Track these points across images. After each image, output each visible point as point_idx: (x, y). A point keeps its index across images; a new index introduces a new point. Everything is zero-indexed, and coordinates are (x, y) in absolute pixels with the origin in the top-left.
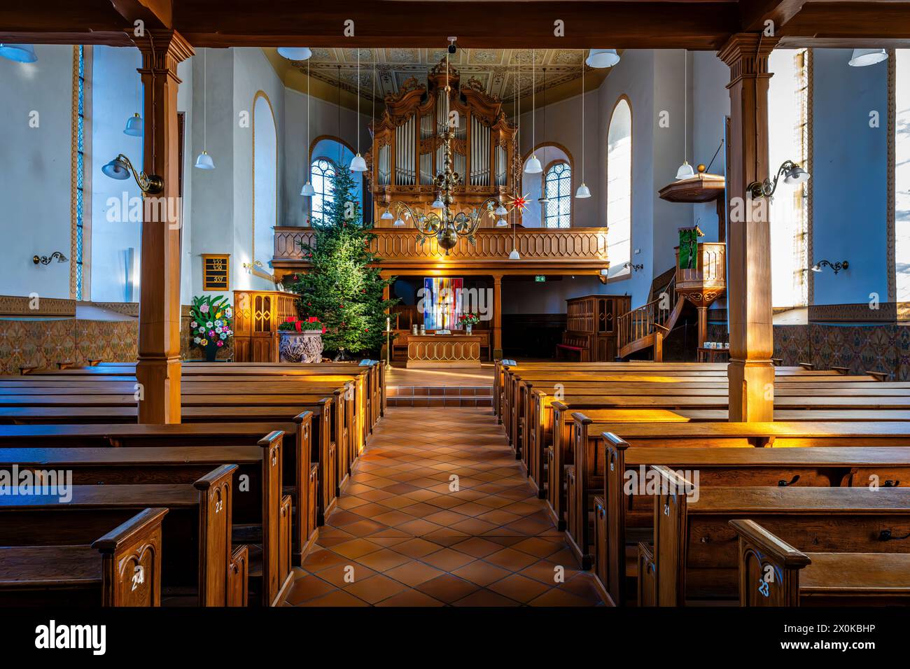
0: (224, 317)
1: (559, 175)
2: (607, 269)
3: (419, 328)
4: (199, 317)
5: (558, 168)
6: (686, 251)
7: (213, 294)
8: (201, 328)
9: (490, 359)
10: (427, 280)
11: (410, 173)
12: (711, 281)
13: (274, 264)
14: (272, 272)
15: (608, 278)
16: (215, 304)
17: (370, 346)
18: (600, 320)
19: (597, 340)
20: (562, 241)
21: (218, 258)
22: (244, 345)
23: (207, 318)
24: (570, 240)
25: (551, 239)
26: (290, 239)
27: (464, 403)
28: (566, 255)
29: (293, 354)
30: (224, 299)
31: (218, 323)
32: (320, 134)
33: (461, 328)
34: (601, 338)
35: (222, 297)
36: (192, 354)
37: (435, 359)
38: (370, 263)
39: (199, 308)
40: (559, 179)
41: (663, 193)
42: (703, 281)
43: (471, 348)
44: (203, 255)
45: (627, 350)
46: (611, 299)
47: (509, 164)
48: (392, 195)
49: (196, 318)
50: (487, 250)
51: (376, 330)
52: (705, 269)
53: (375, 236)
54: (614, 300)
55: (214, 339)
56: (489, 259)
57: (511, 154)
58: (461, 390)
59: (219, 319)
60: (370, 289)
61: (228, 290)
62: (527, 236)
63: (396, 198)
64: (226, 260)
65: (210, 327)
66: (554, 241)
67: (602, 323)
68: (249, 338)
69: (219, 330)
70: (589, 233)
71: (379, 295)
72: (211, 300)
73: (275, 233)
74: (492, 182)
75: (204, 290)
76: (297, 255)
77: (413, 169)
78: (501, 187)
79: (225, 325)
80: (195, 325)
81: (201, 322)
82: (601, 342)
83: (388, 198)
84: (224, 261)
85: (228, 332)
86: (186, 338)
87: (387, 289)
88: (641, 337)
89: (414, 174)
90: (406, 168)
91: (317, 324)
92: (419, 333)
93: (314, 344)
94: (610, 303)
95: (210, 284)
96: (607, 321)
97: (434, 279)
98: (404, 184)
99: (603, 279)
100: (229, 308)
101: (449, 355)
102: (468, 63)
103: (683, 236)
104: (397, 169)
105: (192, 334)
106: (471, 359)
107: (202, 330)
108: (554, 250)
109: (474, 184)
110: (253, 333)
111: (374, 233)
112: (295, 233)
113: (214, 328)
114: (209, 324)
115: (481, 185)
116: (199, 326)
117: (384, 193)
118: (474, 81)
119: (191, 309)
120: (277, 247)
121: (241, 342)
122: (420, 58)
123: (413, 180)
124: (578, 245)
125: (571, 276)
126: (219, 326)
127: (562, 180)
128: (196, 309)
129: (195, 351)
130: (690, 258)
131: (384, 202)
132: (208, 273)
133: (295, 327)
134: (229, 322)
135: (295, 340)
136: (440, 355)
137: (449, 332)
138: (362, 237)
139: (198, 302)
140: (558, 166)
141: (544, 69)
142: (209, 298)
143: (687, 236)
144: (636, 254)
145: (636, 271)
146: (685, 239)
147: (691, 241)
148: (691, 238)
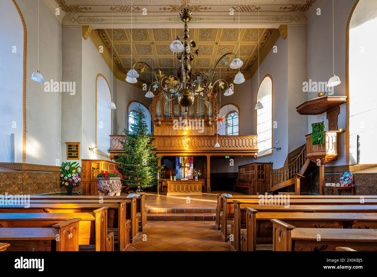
0: (77, 172)
1: (233, 117)
2: (257, 152)
3: (173, 178)
4: (64, 172)
5: (232, 115)
6: (316, 135)
7: (72, 161)
8: (65, 177)
9: (205, 191)
10: (177, 158)
11: (169, 112)
12: (331, 151)
13: (110, 151)
14: (109, 154)
15: (258, 156)
16: (73, 166)
17: (151, 186)
18: (258, 174)
19: (257, 183)
20: (237, 141)
21: (74, 144)
22: (87, 185)
23: (69, 173)
24: (240, 140)
25: (232, 140)
26: (117, 141)
27: (196, 219)
28: (239, 147)
29: (104, 189)
30: (77, 164)
31: (74, 175)
32: (132, 99)
33: (192, 178)
34: (259, 182)
35: (76, 162)
36: (62, 189)
37: (180, 191)
38: (151, 150)
39: (65, 168)
40: (233, 119)
41: (298, 109)
42: (325, 151)
43: (197, 187)
44: (67, 143)
45: (276, 187)
46: (263, 164)
47: (213, 108)
48: (162, 121)
49: (63, 172)
50: (204, 144)
51: (153, 178)
52: (327, 144)
53: (154, 139)
54: (264, 165)
55: (71, 183)
56: (205, 148)
57: (214, 104)
58: (194, 210)
59: (74, 173)
60: (151, 161)
61: (79, 159)
62: (222, 139)
63: (163, 123)
64: (78, 145)
65: (70, 177)
66: (234, 141)
67: (259, 176)
68: (89, 182)
69: (74, 178)
70: (249, 137)
71: (155, 163)
72: (70, 164)
73: (111, 138)
74: (206, 116)
75: (67, 159)
76: (120, 146)
77: (171, 111)
78: (210, 118)
79: (77, 175)
80: (62, 175)
81: (66, 174)
82: (259, 184)
83: (160, 123)
84: (77, 146)
85: (79, 179)
86: (58, 182)
87: (159, 161)
88: (284, 181)
89: (171, 113)
90: (168, 110)
91: (117, 174)
92: (173, 180)
93: (115, 184)
94: (263, 166)
95: (70, 156)
96: (262, 174)
97: (180, 157)
98: (167, 117)
99: (255, 157)
100: (79, 168)
101: (187, 190)
102: (195, 68)
103: (314, 128)
104: (164, 111)
105: (61, 180)
106: (197, 191)
107: (66, 178)
108: (234, 145)
109: (198, 117)
110: (91, 180)
111: (154, 138)
112: (119, 138)
113: (71, 177)
114: (69, 176)
115: (201, 117)
116: (64, 176)
117: (158, 121)
118: (198, 73)
119: (61, 168)
120: (111, 144)
121: (85, 184)
122: (174, 64)
123: (171, 115)
124: (244, 142)
125: (241, 156)
126: (74, 177)
127: (234, 119)
128: (63, 168)
129: (63, 188)
130: (319, 139)
131: (158, 125)
132: (69, 151)
133: (104, 176)
134: (79, 174)
135: (105, 182)
136: (183, 189)
137: (187, 179)
138: (147, 138)
139: (64, 165)
140: (232, 114)
141: (228, 70)
142: (69, 163)
143: (317, 127)
144: (276, 143)
145: (277, 151)
146: (316, 129)
147: (320, 130)
148: (320, 128)
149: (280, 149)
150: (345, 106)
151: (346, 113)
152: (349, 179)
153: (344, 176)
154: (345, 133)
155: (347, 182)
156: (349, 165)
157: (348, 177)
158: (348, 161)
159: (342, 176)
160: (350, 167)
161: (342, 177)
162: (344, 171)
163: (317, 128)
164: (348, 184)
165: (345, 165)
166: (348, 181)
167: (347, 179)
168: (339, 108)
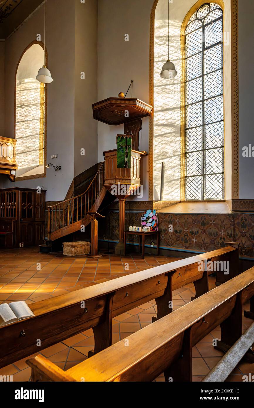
2: (15, 170)
6: (122, 154)
15: (17, 177)
18: (22, 209)
19: (19, 225)
34: (23, 224)
42: (130, 179)
45: (59, 234)
46: (29, 192)
52: (131, 170)
54: (33, 193)
67: (23, 212)
82: (23, 227)
94: (30, 195)
96: (28, 209)
99: (12, 178)
103: (120, 141)
130: (126, 159)
143: (124, 141)
144: (52, 158)
145: (56, 170)
146: (122, 144)
147: (127, 146)
148: (126, 143)
149: (60, 169)
150: (148, 120)
151: (150, 131)
152: (153, 220)
153: (147, 215)
154: (148, 157)
155: (150, 224)
156: (152, 201)
157: (152, 217)
158: (151, 195)
159: (144, 216)
160: (154, 203)
161: (143, 218)
162: (146, 209)
163: (124, 143)
164: (153, 227)
165: (148, 200)
166: (151, 222)
167: (151, 220)
168: (141, 121)
